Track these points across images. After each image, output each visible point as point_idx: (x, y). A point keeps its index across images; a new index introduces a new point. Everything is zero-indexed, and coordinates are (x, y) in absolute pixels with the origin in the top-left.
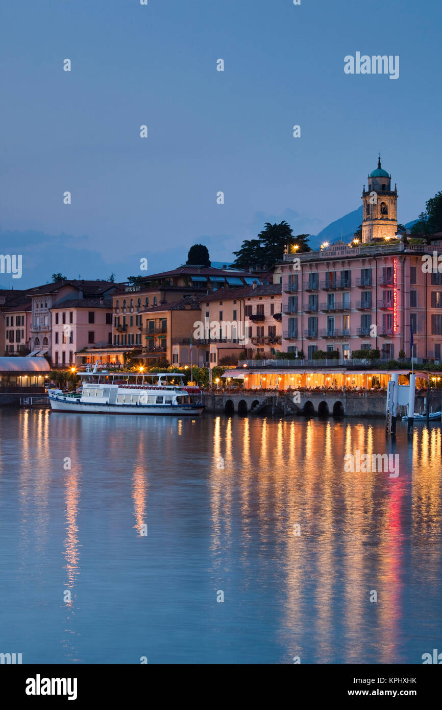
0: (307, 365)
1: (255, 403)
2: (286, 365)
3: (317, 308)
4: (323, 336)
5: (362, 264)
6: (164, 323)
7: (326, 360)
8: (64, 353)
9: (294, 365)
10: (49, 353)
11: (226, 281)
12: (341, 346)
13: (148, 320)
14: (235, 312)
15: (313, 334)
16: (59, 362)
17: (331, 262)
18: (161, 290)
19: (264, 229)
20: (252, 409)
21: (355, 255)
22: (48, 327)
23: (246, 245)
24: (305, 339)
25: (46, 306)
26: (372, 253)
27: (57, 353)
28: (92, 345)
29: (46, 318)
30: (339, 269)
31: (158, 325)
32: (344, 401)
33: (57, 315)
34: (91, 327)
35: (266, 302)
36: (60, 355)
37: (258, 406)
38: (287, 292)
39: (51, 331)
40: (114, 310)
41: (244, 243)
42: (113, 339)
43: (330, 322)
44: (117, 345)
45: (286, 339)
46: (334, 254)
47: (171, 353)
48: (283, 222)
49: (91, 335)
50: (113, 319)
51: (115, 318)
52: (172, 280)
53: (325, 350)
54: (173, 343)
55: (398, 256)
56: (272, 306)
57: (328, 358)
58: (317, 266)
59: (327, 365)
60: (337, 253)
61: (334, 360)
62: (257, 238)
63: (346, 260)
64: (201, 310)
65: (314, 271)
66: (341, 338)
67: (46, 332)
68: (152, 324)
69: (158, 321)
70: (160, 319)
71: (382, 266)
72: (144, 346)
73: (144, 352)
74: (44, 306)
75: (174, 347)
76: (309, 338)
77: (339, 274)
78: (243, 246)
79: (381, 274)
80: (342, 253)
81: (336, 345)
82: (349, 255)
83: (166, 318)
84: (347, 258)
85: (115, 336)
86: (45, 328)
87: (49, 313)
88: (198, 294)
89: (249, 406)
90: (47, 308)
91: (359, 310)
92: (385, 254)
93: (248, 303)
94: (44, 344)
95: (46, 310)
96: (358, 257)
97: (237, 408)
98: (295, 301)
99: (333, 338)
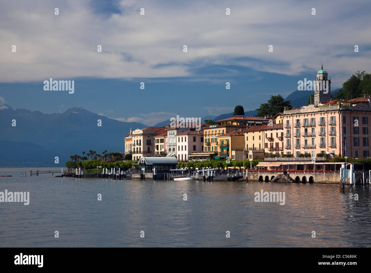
0: (296, 160)
1: (273, 177)
2: (286, 160)
3: (300, 135)
4: (303, 147)
5: (320, 115)
6: (228, 142)
7: (305, 158)
8: (182, 155)
9: (290, 160)
10: (176, 155)
11: (255, 123)
12: (311, 152)
13: (220, 140)
14: (260, 136)
15: (298, 146)
16: (180, 159)
17: (306, 114)
18: (226, 127)
19: (270, 99)
20: (271, 179)
21: (317, 111)
22: (175, 143)
23: (262, 106)
24: (294, 148)
25: (174, 134)
26: (325, 110)
27: (179, 155)
28: (195, 151)
29: (174, 139)
30: (309, 117)
31: (225, 143)
32: (314, 176)
33: (179, 138)
34: (195, 143)
35: (274, 132)
36: (181, 156)
37: (274, 178)
38: (286, 128)
39: (176, 145)
40: (204, 136)
41: (261, 105)
42: (204, 148)
43: (306, 141)
44: (206, 151)
45: (286, 148)
46: (307, 111)
47: (231, 154)
48: (279, 95)
49: (194, 147)
50: (204, 140)
51: (205, 139)
52: (230, 122)
53: (304, 153)
54: (232, 150)
55: (337, 111)
56: (277, 134)
57: (306, 157)
58: (299, 116)
59: (305, 160)
60: (309, 111)
61: (309, 158)
62: (267, 103)
63: (313, 113)
64: (244, 135)
65: (298, 118)
66: (311, 148)
67: (174, 146)
68: (222, 142)
69: (225, 140)
70: (226, 140)
71: (330, 115)
72: (219, 152)
73: (219, 154)
74: (173, 134)
75: (232, 152)
76: (296, 148)
77: (310, 120)
78: (261, 107)
79: (329, 119)
80: (311, 110)
81: (309, 151)
82: (314, 111)
83: (229, 139)
84: (313, 112)
85: (205, 147)
86: (173, 144)
87: (176, 137)
88: (242, 128)
89: (270, 178)
90: (174, 135)
91: (319, 135)
92: (331, 111)
93: (266, 132)
94: (173, 151)
95: (174, 136)
96: (318, 112)
97: (265, 179)
98: (289, 132)
99: (308, 148)
